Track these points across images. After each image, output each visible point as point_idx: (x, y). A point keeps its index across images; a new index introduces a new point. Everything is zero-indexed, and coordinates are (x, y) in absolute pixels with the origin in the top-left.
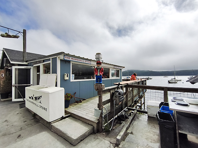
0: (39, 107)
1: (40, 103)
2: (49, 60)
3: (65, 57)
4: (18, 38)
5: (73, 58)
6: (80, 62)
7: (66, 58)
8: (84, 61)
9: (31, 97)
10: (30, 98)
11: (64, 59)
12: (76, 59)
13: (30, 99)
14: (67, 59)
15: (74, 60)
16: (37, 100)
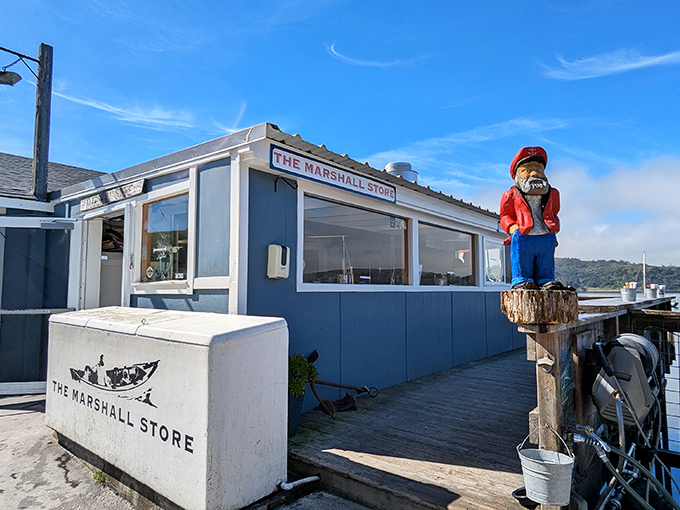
0: (138, 424)
1: (147, 401)
2: (183, 174)
3: (274, 156)
4: (11, 84)
5: (315, 164)
6: (348, 186)
7: (281, 159)
8: (365, 182)
9: (82, 374)
10: (76, 375)
11: (272, 166)
12: (326, 173)
13: (73, 385)
14: (286, 167)
15: (317, 177)
16: (125, 384)
